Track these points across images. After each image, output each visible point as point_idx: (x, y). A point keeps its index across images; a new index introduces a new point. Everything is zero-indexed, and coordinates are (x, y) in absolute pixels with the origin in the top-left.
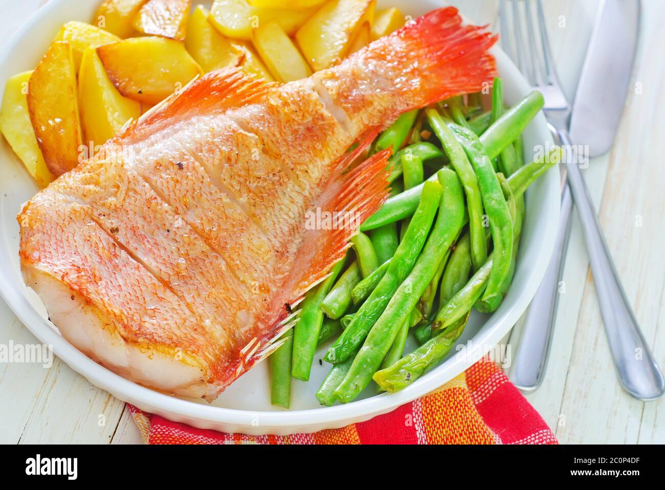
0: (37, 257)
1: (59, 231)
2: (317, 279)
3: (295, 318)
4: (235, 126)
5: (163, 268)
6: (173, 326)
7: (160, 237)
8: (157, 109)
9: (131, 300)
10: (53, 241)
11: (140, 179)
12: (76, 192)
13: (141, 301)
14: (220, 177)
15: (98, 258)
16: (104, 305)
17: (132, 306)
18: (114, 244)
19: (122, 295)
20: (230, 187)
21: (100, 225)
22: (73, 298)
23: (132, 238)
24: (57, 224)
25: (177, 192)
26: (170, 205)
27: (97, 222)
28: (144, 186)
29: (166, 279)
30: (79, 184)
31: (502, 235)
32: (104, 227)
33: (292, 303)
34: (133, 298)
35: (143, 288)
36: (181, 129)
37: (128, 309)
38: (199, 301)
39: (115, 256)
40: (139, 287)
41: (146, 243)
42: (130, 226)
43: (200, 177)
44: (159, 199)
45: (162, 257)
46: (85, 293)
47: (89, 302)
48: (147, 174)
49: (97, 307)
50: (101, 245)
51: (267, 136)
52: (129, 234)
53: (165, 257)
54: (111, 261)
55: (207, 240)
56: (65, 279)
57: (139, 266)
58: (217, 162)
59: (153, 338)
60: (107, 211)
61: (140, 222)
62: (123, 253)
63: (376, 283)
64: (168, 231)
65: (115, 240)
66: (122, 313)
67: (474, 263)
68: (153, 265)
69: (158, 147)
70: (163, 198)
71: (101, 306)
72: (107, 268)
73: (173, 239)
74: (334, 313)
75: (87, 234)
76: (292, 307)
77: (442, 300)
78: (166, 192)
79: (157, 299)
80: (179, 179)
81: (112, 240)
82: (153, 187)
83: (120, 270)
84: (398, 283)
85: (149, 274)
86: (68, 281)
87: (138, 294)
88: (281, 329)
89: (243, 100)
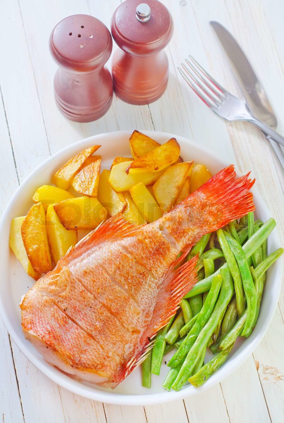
0: (30, 327)
1: (40, 313)
2: (163, 325)
3: (153, 344)
4: (121, 250)
5: (88, 327)
6: (94, 358)
7: (88, 311)
8: (84, 240)
9: (75, 346)
10: (37, 317)
11: (77, 281)
12: (46, 290)
13: (79, 346)
14: (115, 277)
15: (58, 325)
16: (62, 351)
17: (75, 349)
18: (65, 317)
19: (70, 344)
20: (120, 282)
21: (59, 307)
22: (47, 347)
23: (74, 313)
24: (39, 308)
25: (95, 287)
26: (91, 294)
27: (57, 305)
28: (79, 284)
29: (90, 332)
30: (47, 286)
31: (251, 302)
33: (151, 337)
34: (76, 345)
35: (80, 339)
36: (96, 250)
37: (73, 352)
38: (106, 343)
39: (66, 323)
40: (78, 339)
41: (81, 314)
42: (73, 306)
43: (105, 278)
44: (86, 291)
45: (88, 321)
46: (53, 345)
47: (55, 350)
48: (80, 278)
49: (59, 352)
50: (59, 318)
51: (137, 255)
52: (73, 310)
53: (90, 321)
54: (64, 326)
55: (110, 310)
56: (44, 339)
57: (77, 328)
58: (113, 270)
59: (85, 365)
60: (62, 299)
61: (78, 304)
62: (70, 322)
63: (191, 327)
64: (91, 307)
65: (66, 315)
66: (70, 354)
67: (238, 313)
68: (84, 326)
69: (85, 261)
70: (88, 290)
72: (62, 330)
73: (93, 312)
74: (171, 341)
75: (53, 313)
76: (151, 339)
77: (223, 333)
78: (89, 287)
79: (86, 344)
80: (95, 280)
81: (64, 315)
82: (83, 285)
83: (69, 330)
84: (201, 327)
85: (83, 331)
86: (45, 340)
87: (78, 343)
89: (125, 235)
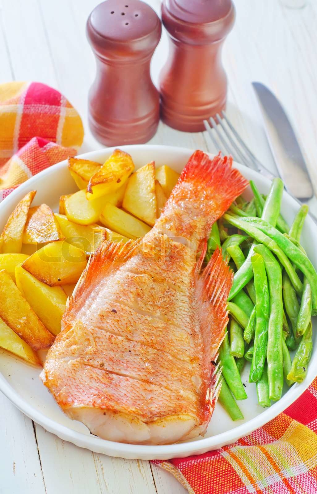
0: (71, 401)
1: (73, 381)
2: (220, 340)
4: (131, 274)
5: (140, 373)
6: (167, 403)
7: (128, 357)
8: (79, 285)
9: (136, 400)
10: (73, 387)
11: (97, 329)
12: (67, 354)
13: (142, 398)
14: (139, 307)
15: (103, 385)
16: (125, 409)
17: (139, 402)
18: (106, 373)
19: (130, 399)
20: (148, 310)
21: (92, 366)
22: (105, 414)
23: (113, 365)
24: (70, 377)
25: (122, 327)
26: (122, 336)
27: (89, 365)
28: (102, 332)
29: (145, 378)
30: (65, 349)
31: (307, 267)
32: (94, 366)
33: (214, 360)
34: (137, 398)
35: (138, 390)
36: (100, 290)
37: (138, 405)
38: (170, 382)
39: (112, 379)
40: (135, 390)
41: (123, 364)
42: (108, 359)
43: (129, 312)
44: (114, 336)
45: (135, 367)
46: (111, 408)
47: (115, 412)
48: (99, 325)
49: (122, 412)
50: (100, 377)
51: (152, 271)
52: (111, 363)
53: (137, 366)
54: (111, 383)
55: (152, 346)
56: (95, 405)
57: (127, 379)
58: (133, 299)
59: (161, 414)
60: (91, 356)
61: (112, 354)
62: (114, 376)
63: (254, 327)
64: (130, 351)
65: (105, 370)
66: (137, 409)
67: (297, 290)
68: (134, 374)
69: (94, 306)
70: (116, 334)
71: (124, 411)
72: (111, 388)
73: (135, 354)
74: (240, 354)
75: (89, 374)
77: (292, 319)
78: (116, 330)
79: (148, 392)
80: (118, 319)
81: (104, 372)
82: (107, 331)
83: (119, 386)
84: (267, 320)
85: (136, 380)
86: (98, 406)
87: (138, 394)
88: (216, 377)
89: (125, 257)
